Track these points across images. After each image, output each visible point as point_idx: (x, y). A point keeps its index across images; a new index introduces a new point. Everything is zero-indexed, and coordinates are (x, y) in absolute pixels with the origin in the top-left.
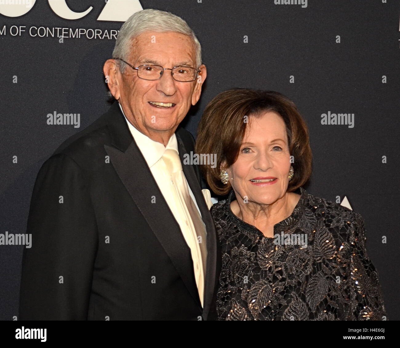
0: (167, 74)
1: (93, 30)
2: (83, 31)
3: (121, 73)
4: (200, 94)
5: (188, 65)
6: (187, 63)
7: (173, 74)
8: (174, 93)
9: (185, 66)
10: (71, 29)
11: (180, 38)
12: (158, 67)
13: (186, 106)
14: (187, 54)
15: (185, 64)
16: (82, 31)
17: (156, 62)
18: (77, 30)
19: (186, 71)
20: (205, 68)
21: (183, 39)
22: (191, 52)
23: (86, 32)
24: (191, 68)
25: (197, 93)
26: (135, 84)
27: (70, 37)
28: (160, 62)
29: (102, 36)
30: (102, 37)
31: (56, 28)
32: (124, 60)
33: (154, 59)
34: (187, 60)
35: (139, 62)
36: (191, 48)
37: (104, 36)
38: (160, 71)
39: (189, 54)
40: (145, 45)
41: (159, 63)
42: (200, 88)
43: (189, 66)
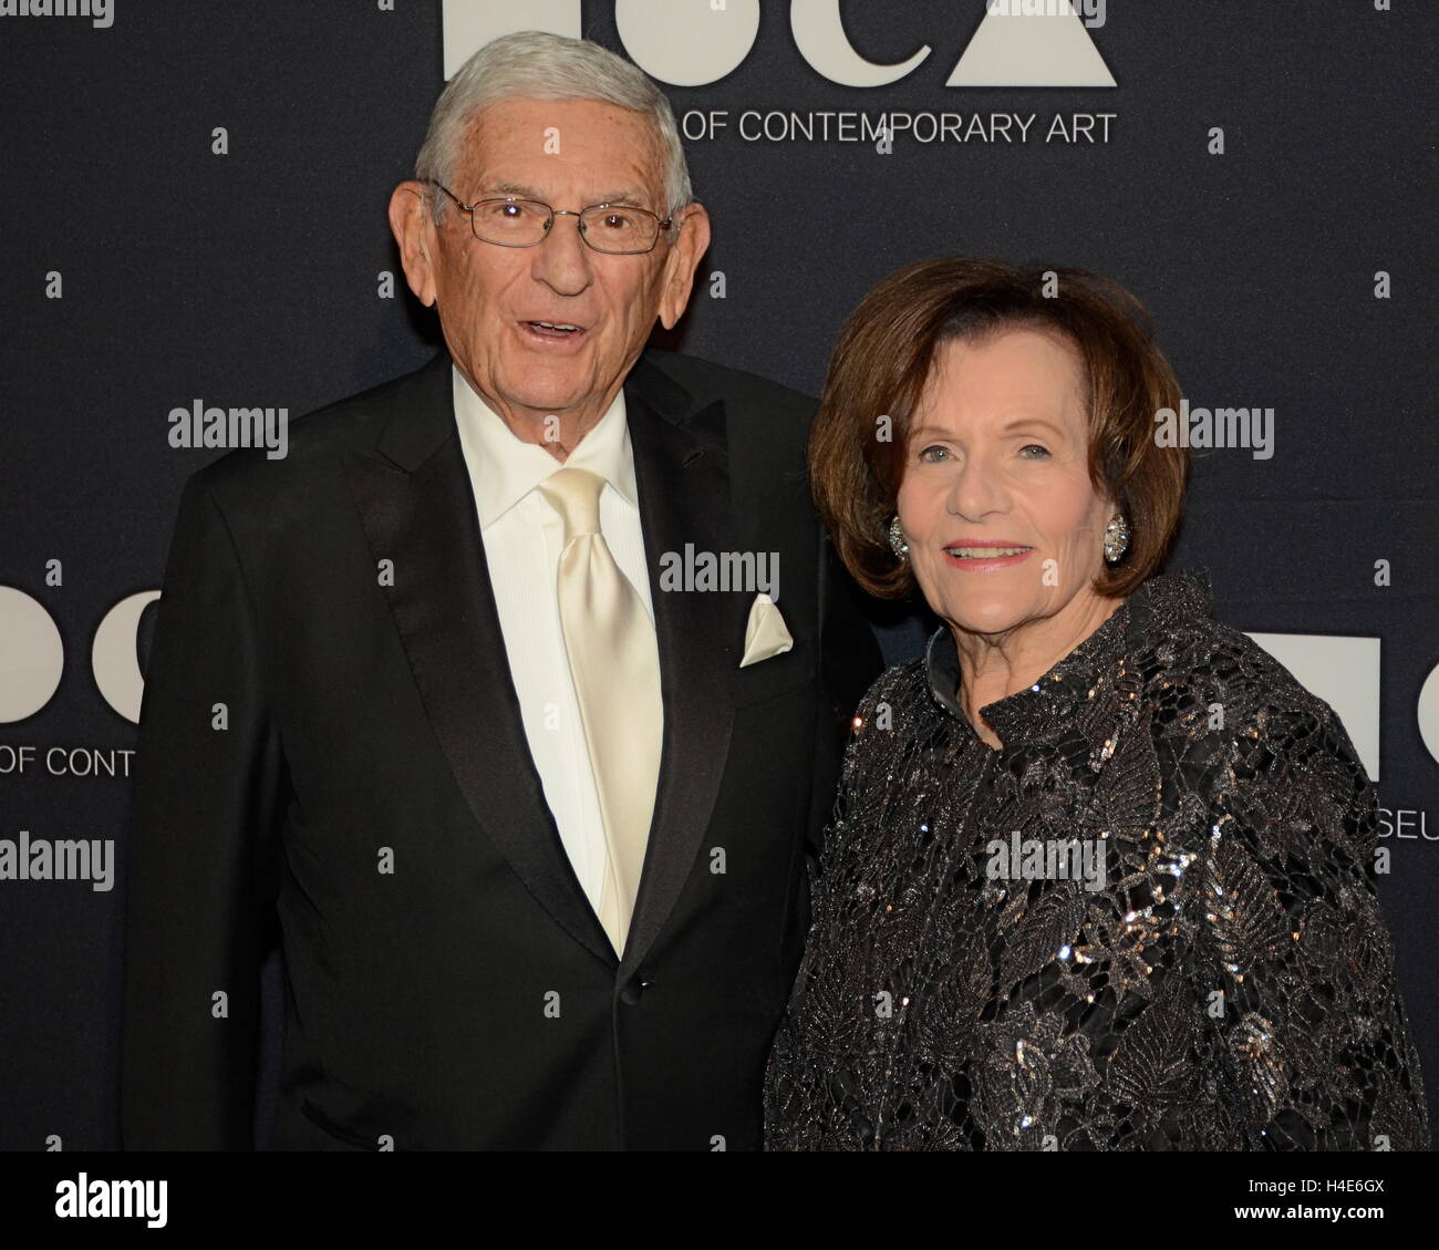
0: (564, 228)
1: (934, 115)
2: (904, 121)
3: (436, 226)
4: (687, 294)
5: (632, 203)
6: (627, 194)
7: (585, 228)
8: (581, 286)
9: (622, 204)
10: (864, 116)
11: (611, 118)
12: (537, 208)
13: (620, 330)
14: (631, 170)
15: (622, 200)
16: (899, 121)
17: (529, 191)
18: (884, 116)
19: (626, 219)
20: (705, 215)
21: (618, 123)
22: (643, 163)
23: (913, 123)
24: (642, 210)
25: (674, 290)
26: (470, 258)
27: (863, 139)
28: (543, 192)
29: (962, 132)
30: (963, 137)
31: (818, 114)
32: (444, 185)
33: (523, 183)
34: (628, 185)
35: (482, 189)
36: (644, 151)
37: (970, 132)
38: (543, 220)
39: (635, 168)
40: (500, 137)
41: (539, 195)
42: (688, 278)
43: (636, 207)
